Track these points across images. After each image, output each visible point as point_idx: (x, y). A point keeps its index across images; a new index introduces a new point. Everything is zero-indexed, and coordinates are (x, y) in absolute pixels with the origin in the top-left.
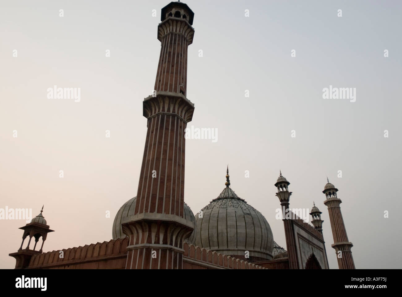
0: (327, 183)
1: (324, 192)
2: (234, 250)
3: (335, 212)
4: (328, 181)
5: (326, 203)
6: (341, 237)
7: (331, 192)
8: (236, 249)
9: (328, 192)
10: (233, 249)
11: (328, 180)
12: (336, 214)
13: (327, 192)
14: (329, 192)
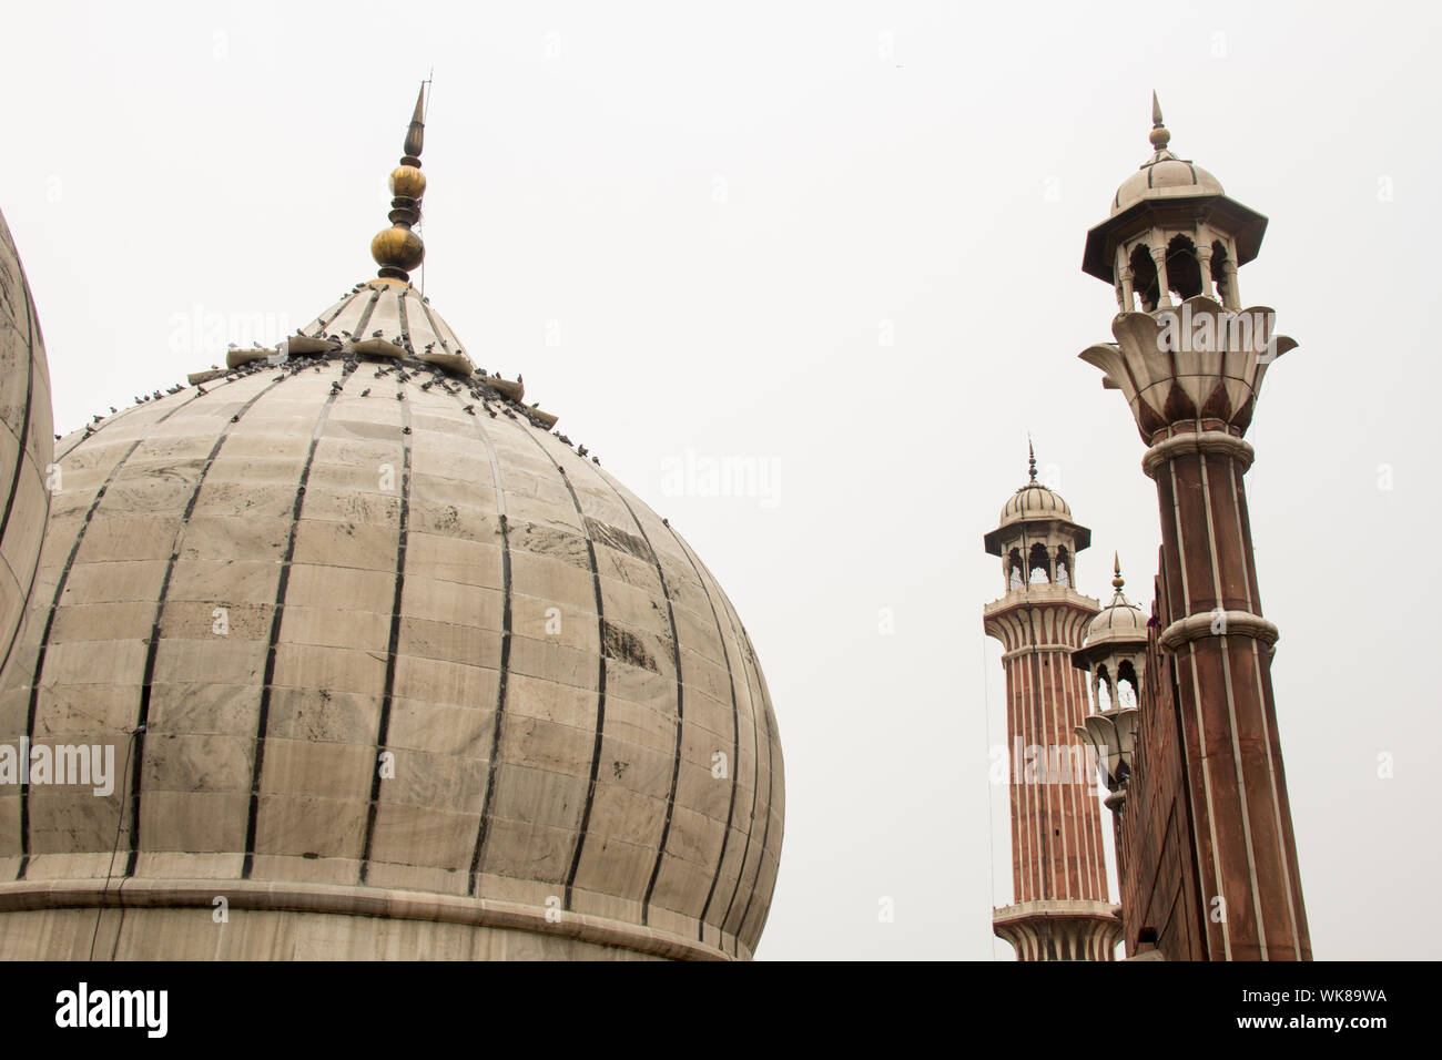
0: (1027, 481)
1: (993, 543)
2: (437, 918)
3: (1059, 689)
4: (1033, 473)
5: (995, 622)
6: (1072, 860)
7: (1052, 544)
8: (469, 903)
9: (1025, 546)
10: (427, 898)
11: (1032, 462)
12: (1060, 701)
13: (1019, 544)
14: (1032, 541)
